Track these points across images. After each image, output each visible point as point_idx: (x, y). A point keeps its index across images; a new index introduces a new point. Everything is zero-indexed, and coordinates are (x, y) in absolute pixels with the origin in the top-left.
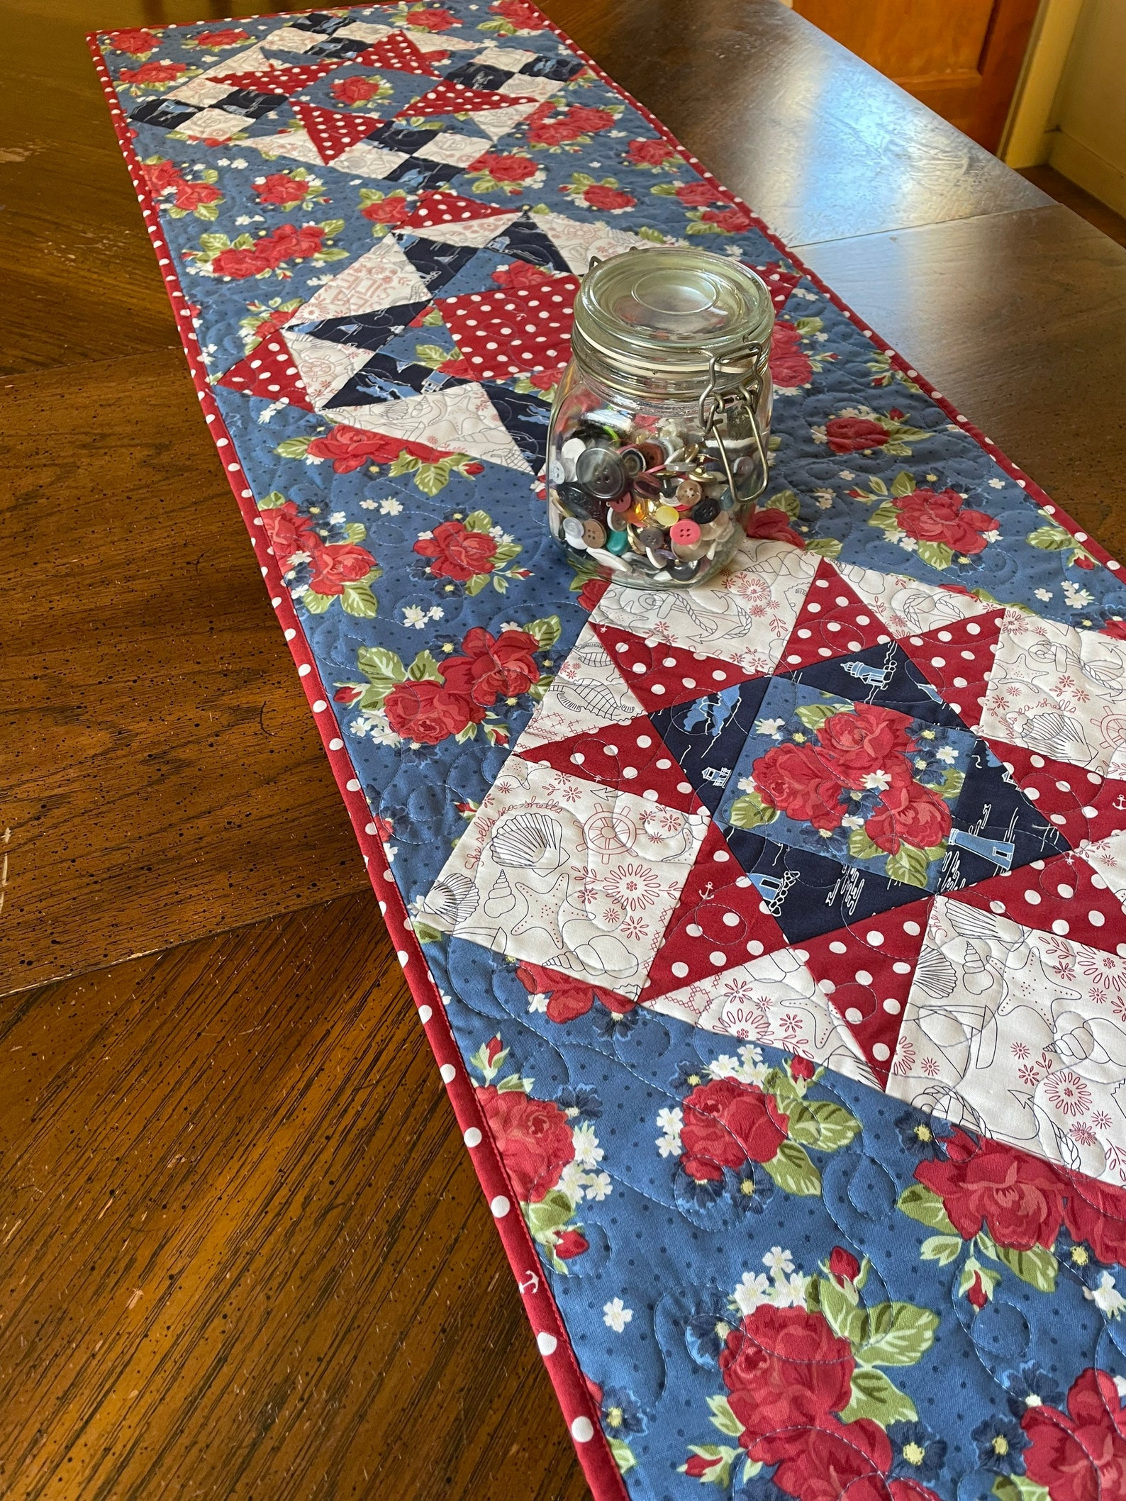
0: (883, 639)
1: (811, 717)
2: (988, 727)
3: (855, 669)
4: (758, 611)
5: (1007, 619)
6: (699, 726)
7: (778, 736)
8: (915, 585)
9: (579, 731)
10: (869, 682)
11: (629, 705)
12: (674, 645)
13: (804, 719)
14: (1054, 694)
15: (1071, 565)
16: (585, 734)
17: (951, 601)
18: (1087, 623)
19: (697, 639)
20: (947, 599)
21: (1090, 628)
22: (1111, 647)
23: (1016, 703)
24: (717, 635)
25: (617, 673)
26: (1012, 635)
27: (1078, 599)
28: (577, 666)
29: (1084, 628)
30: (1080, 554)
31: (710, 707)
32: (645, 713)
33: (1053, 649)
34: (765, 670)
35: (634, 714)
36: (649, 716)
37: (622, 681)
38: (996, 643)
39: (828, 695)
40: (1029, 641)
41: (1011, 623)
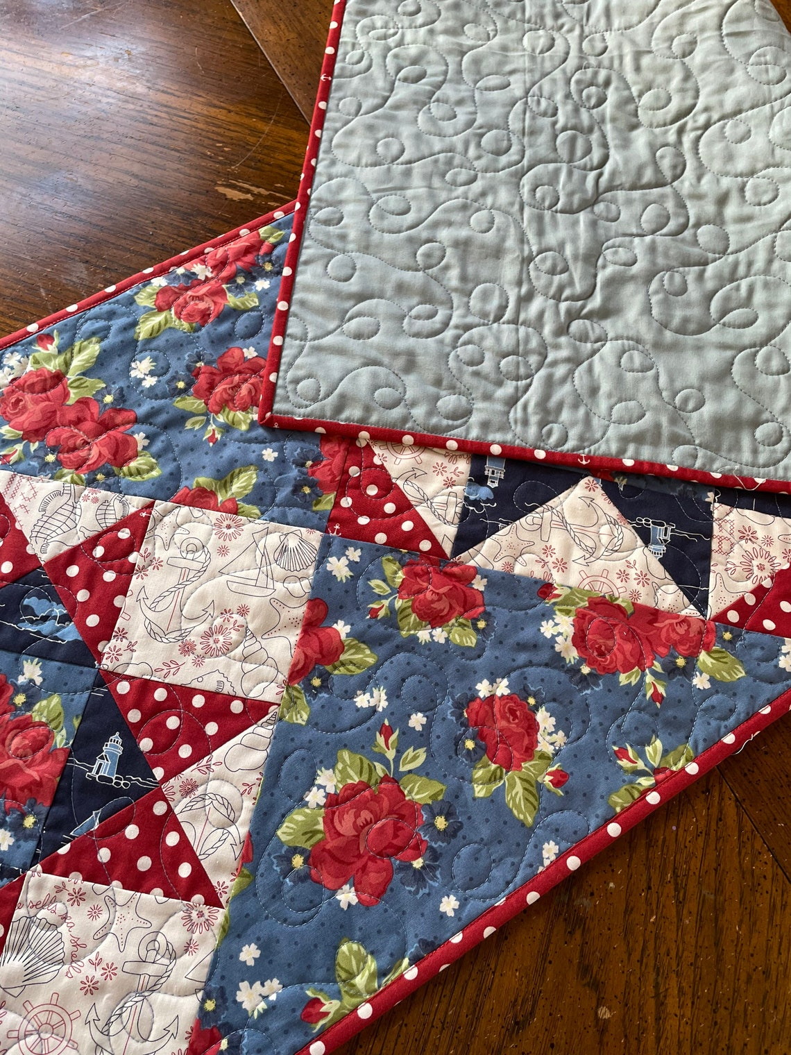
0: (159, 773)
1: (47, 708)
2: (38, 882)
3: (114, 746)
4: (187, 649)
5: (206, 910)
6: (29, 610)
7: (21, 680)
8: (248, 805)
9: (16, 514)
10: (99, 761)
11: (49, 549)
12: (134, 577)
13: (44, 703)
14: (93, 956)
15: (309, 993)
16: (14, 520)
17: (227, 845)
18: (210, 1006)
19: (142, 595)
20: (230, 840)
21: (202, 1008)
22: (172, 1029)
23: (79, 915)
24: (149, 614)
25: (92, 534)
26: (182, 914)
27: (252, 998)
28: (96, 500)
29: (203, 1001)
30: (331, 1007)
31: (55, 618)
32: (43, 563)
33: (166, 961)
34: (104, 661)
35: (39, 555)
36: (40, 567)
37: (82, 540)
38: (167, 894)
39: (76, 723)
40: (174, 933)
41: (201, 914)
